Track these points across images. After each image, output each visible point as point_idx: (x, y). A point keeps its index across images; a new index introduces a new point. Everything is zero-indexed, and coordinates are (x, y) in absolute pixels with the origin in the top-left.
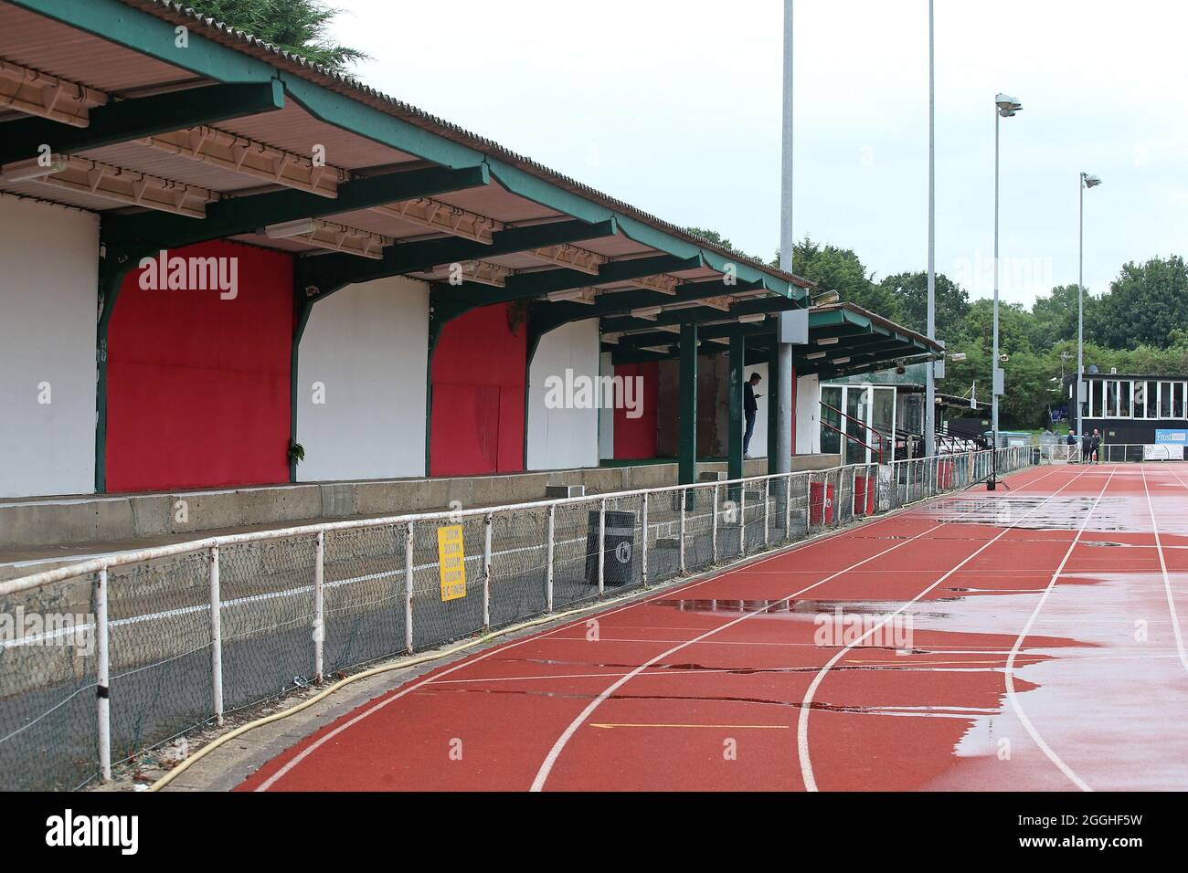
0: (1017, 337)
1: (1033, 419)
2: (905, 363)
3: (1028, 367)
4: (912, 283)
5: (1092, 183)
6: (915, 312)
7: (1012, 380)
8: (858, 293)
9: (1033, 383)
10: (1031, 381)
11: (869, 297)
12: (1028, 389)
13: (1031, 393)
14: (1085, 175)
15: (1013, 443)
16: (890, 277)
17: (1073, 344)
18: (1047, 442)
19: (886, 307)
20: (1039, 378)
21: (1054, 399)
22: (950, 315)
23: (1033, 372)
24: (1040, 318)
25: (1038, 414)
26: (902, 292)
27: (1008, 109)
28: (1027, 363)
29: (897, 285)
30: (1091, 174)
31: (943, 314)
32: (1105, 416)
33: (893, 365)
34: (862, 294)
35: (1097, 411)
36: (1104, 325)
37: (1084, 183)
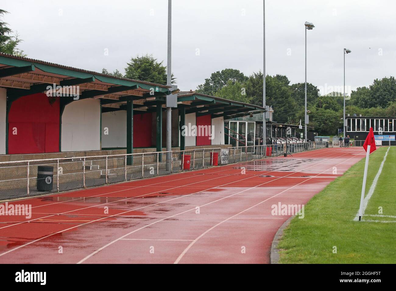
0: (336, 104)
1: (334, 132)
2: (253, 113)
3: (331, 115)
4: (301, 86)
5: (348, 52)
6: (302, 96)
7: (326, 119)
8: (278, 90)
9: (333, 120)
10: (332, 119)
11: (282, 91)
12: (331, 122)
13: (332, 123)
14: (345, 49)
15: (324, 140)
16: (293, 85)
17: (349, 107)
18: (335, 140)
19: (287, 95)
20: (335, 118)
21: (340, 125)
22: (313, 97)
23: (333, 116)
24: (353, 98)
25: (335, 130)
26: (297, 90)
27: (310, 27)
28: (331, 113)
29: (295, 88)
30: (347, 49)
31: (310, 97)
32: (356, 131)
33: (249, 114)
34: (279, 90)
35: (354, 129)
36: (367, 100)
37: (345, 52)
